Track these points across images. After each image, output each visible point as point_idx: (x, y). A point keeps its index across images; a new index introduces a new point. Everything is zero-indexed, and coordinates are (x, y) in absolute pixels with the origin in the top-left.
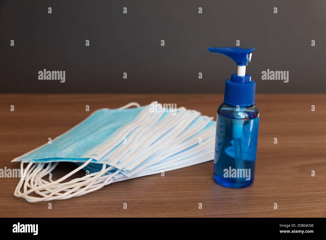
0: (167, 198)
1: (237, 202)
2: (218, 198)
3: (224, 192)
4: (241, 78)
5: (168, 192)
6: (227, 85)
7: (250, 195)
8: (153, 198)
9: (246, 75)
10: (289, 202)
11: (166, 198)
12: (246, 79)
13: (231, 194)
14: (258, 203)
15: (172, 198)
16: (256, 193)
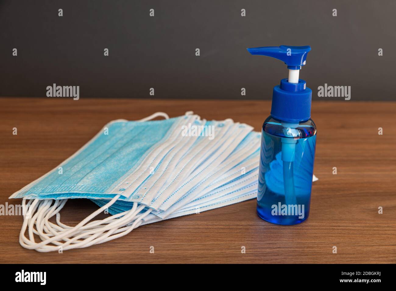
0: (192, 252)
1: (284, 258)
2: (260, 252)
3: (269, 244)
4: (292, 86)
5: (194, 243)
6: (275, 94)
7: (303, 249)
8: (173, 251)
9: (299, 82)
10: (354, 259)
11: (190, 252)
12: (299, 86)
13: (278, 248)
14: (313, 260)
15: (198, 251)
16: (311, 246)
